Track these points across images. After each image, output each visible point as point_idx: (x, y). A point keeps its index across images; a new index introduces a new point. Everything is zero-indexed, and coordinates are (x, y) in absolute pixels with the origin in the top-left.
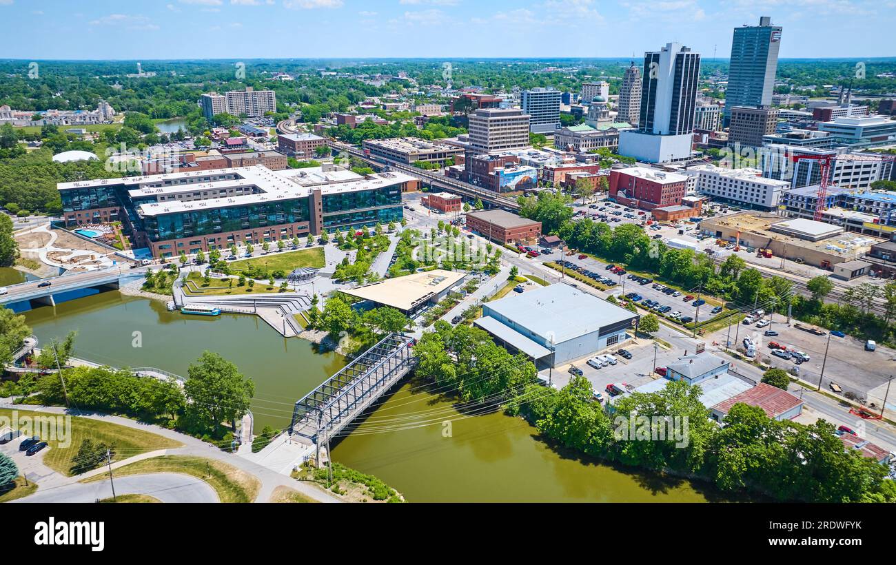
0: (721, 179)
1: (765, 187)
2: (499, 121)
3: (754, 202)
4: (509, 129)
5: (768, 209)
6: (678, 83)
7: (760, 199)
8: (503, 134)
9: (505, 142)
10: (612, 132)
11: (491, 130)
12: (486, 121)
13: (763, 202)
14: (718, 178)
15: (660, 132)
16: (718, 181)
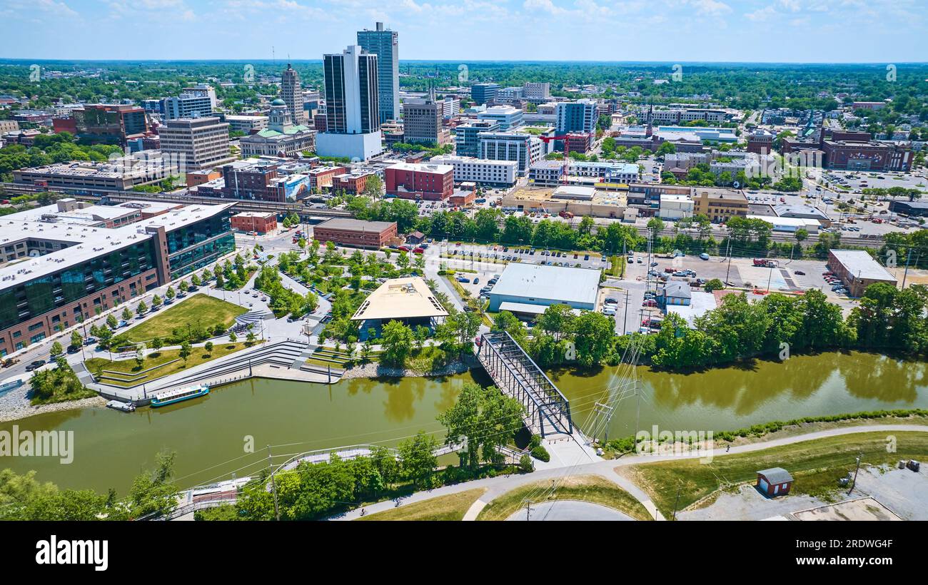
0: (464, 165)
1: (506, 167)
2: (201, 131)
3: (497, 181)
4: (212, 140)
5: (510, 185)
6: (364, 83)
7: (502, 177)
8: (207, 146)
9: (210, 155)
10: (299, 135)
11: (196, 143)
12: (190, 133)
13: (505, 179)
14: (462, 165)
15: (354, 131)
16: (462, 167)
